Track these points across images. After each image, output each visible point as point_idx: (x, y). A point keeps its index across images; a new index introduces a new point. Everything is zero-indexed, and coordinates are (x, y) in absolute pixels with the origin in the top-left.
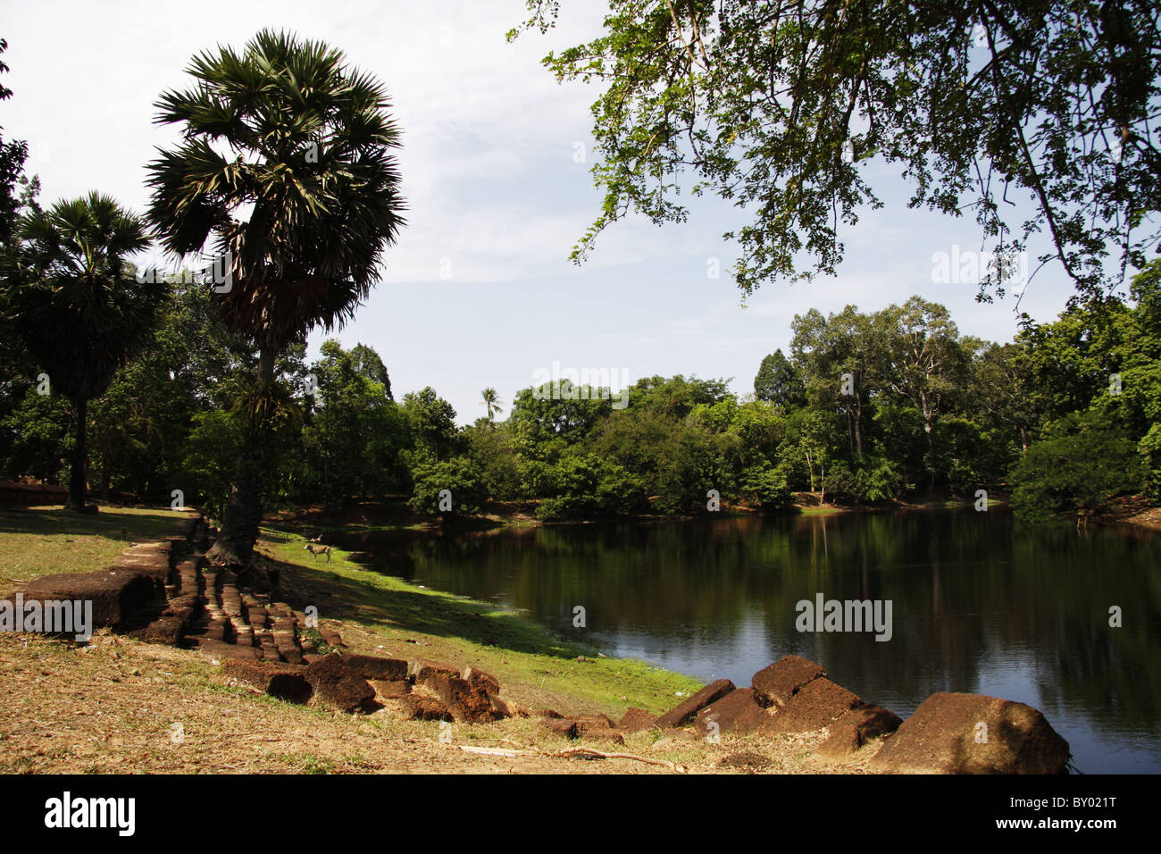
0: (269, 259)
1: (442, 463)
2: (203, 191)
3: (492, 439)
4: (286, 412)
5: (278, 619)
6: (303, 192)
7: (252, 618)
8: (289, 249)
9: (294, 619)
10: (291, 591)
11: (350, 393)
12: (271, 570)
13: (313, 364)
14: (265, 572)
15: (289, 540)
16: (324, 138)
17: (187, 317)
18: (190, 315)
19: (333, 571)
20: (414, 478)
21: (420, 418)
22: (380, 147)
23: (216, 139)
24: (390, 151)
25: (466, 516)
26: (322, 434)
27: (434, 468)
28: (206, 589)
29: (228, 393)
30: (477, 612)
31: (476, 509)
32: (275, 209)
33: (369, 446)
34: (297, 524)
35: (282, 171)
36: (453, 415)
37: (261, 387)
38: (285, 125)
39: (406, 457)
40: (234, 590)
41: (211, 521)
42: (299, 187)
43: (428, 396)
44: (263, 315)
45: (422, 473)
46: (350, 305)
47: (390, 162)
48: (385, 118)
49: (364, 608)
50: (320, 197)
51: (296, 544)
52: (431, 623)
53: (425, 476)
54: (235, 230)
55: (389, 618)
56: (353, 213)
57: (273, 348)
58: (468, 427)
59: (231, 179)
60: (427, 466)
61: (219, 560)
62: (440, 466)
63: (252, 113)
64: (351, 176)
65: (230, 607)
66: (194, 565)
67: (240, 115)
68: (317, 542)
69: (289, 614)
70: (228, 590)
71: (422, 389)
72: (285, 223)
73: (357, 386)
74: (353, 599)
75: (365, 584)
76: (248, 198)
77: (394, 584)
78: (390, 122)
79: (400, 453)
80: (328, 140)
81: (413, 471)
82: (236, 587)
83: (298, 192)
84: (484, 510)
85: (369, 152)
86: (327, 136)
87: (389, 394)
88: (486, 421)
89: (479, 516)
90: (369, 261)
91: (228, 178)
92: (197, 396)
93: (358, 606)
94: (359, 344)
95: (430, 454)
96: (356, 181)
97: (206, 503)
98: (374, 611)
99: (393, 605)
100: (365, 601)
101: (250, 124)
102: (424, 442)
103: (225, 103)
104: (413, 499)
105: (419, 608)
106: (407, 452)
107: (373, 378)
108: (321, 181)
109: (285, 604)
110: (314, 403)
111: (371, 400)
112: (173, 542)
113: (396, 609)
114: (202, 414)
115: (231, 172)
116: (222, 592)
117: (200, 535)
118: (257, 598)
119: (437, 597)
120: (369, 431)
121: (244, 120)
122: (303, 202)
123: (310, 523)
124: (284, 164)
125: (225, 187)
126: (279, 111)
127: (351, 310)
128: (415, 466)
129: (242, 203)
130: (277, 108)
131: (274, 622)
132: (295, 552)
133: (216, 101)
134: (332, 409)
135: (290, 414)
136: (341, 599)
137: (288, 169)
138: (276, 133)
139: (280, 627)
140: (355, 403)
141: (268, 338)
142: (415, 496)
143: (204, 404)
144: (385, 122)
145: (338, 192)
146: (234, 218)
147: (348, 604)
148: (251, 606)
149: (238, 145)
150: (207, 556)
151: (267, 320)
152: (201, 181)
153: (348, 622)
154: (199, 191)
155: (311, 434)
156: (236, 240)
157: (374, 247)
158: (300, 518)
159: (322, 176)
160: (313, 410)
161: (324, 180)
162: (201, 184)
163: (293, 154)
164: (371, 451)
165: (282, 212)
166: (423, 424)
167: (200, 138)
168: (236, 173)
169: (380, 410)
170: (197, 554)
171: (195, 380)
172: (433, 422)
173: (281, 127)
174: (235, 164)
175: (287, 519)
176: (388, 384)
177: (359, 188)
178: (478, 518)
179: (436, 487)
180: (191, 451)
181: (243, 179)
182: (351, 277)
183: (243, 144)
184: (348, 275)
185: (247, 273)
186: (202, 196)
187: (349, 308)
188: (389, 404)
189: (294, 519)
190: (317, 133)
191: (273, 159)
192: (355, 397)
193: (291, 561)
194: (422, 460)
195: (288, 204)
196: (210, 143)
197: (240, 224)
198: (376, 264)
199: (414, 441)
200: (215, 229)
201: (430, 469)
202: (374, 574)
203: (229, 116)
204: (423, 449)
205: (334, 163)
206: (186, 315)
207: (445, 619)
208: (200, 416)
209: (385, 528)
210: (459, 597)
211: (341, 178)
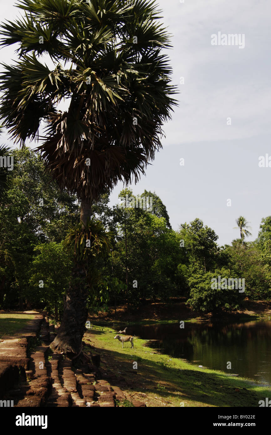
0: (84, 136)
1: (209, 273)
2: (35, 92)
3: (245, 255)
4: (102, 243)
5: (102, 393)
6: (104, 87)
7: (84, 393)
8: (97, 129)
9: (113, 393)
10: (109, 371)
11: (141, 225)
12: (94, 355)
13: (114, 207)
14: (90, 357)
15: (103, 332)
16: (116, 46)
17: (27, 179)
18: (29, 177)
19: (136, 354)
20: (190, 284)
21: (192, 241)
22: (156, 49)
23: (41, 54)
24: (163, 52)
25: (229, 312)
26: (123, 255)
27: (204, 277)
28: (52, 372)
29: (57, 230)
30: (245, 387)
31: (236, 307)
32: (85, 101)
33: (156, 263)
34: (108, 320)
35: (88, 74)
36: (216, 238)
37: (83, 226)
38: (88, 40)
39: (183, 269)
40: (71, 372)
41: (50, 320)
42: (101, 84)
43: (197, 225)
44: (82, 176)
45: (195, 281)
46: (141, 165)
47: (163, 59)
48: (158, 27)
49: (161, 383)
50: (116, 90)
51: (108, 335)
52: (210, 395)
53: (197, 283)
54: (59, 118)
55: (180, 391)
56: (140, 98)
57: (90, 198)
58: (227, 246)
59: (54, 82)
60: (199, 276)
61: (59, 349)
62: (208, 276)
63: (64, 32)
64: (136, 72)
65: (69, 385)
66: (43, 354)
67: (56, 35)
68: (123, 333)
69: (109, 389)
70: (66, 372)
71: (193, 220)
72: (93, 110)
73: (145, 221)
74: (152, 376)
75: (159, 365)
76: (66, 95)
77: (180, 364)
78: (161, 30)
79: (178, 267)
80: (118, 47)
81: (189, 280)
82: (72, 369)
83: (100, 87)
84: (242, 307)
85: (148, 53)
86: (118, 45)
87: (169, 224)
88: (240, 242)
89: (239, 311)
90: (153, 133)
91: (52, 82)
92: (37, 233)
93: (156, 382)
94: (145, 191)
95: (200, 267)
96: (140, 75)
97: (46, 308)
98: (168, 385)
99: (182, 381)
100: (161, 377)
101: (63, 41)
102: (196, 259)
103: (45, 27)
104: (189, 300)
105: (200, 383)
106: (184, 266)
107: (156, 214)
108: (116, 78)
109: (106, 381)
110: (116, 234)
111: (157, 230)
112: (28, 338)
113: (184, 384)
114: (41, 246)
115: (53, 77)
116: (62, 374)
117: (44, 331)
118: (86, 377)
119: (213, 374)
120: (156, 252)
121: (58, 38)
122: (105, 94)
123: (117, 320)
124: (90, 68)
125: (50, 88)
126: (82, 29)
127: (142, 168)
128: (190, 276)
129: (63, 98)
130: (80, 27)
131: (99, 396)
132: (109, 341)
133: (38, 26)
134: (129, 237)
135: (104, 244)
136: (143, 376)
137: (93, 72)
138: (82, 46)
139: (104, 399)
140: (145, 232)
141: (86, 191)
142: (191, 298)
143: (42, 239)
144: (158, 30)
145: (128, 85)
146: (57, 109)
147: (149, 380)
148: (83, 384)
149: (56, 57)
150: (51, 347)
151: (85, 179)
152: (34, 85)
153: (150, 394)
154: (33, 92)
155: (116, 256)
156: (60, 125)
157: (156, 123)
158: (110, 315)
159: (116, 74)
160: (116, 239)
161: (118, 77)
162: (34, 87)
163: (94, 60)
164: (158, 266)
165: (91, 103)
166: (194, 246)
167: (30, 54)
168: (57, 77)
169: (162, 237)
170: (44, 346)
171: (35, 222)
172: (201, 244)
173: (85, 41)
174: (56, 71)
175: (102, 318)
176: (167, 218)
177: (143, 81)
178: (238, 313)
179: (206, 291)
180: (34, 272)
181: (62, 81)
182: (141, 144)
183: (59, 56)
184: (138, 144)
185: (70, 147)
186: (35, 96)
187: (141, 167)
188: (170, 232)
189: (106, 317)
190: (110, 43)
191: (82, 65)
192: (144, 229)
193: (107, 348)
194: (195, 272)
195: (94, 97)
196: (37, 57)
197: (63, 113)
198: (158, 135)
199: (188, 258)
200: (45, 118)
201: (201, 277)
202: (165, 357)
203: (49, 37)
204: (195, 263)
205: (124, 64)
206: (26, 177)
207: (220, 392)
208: (39, 247)
209: (170, 322)
210: (229, 375)
211: (130, 74)
